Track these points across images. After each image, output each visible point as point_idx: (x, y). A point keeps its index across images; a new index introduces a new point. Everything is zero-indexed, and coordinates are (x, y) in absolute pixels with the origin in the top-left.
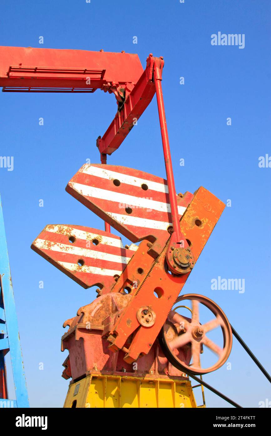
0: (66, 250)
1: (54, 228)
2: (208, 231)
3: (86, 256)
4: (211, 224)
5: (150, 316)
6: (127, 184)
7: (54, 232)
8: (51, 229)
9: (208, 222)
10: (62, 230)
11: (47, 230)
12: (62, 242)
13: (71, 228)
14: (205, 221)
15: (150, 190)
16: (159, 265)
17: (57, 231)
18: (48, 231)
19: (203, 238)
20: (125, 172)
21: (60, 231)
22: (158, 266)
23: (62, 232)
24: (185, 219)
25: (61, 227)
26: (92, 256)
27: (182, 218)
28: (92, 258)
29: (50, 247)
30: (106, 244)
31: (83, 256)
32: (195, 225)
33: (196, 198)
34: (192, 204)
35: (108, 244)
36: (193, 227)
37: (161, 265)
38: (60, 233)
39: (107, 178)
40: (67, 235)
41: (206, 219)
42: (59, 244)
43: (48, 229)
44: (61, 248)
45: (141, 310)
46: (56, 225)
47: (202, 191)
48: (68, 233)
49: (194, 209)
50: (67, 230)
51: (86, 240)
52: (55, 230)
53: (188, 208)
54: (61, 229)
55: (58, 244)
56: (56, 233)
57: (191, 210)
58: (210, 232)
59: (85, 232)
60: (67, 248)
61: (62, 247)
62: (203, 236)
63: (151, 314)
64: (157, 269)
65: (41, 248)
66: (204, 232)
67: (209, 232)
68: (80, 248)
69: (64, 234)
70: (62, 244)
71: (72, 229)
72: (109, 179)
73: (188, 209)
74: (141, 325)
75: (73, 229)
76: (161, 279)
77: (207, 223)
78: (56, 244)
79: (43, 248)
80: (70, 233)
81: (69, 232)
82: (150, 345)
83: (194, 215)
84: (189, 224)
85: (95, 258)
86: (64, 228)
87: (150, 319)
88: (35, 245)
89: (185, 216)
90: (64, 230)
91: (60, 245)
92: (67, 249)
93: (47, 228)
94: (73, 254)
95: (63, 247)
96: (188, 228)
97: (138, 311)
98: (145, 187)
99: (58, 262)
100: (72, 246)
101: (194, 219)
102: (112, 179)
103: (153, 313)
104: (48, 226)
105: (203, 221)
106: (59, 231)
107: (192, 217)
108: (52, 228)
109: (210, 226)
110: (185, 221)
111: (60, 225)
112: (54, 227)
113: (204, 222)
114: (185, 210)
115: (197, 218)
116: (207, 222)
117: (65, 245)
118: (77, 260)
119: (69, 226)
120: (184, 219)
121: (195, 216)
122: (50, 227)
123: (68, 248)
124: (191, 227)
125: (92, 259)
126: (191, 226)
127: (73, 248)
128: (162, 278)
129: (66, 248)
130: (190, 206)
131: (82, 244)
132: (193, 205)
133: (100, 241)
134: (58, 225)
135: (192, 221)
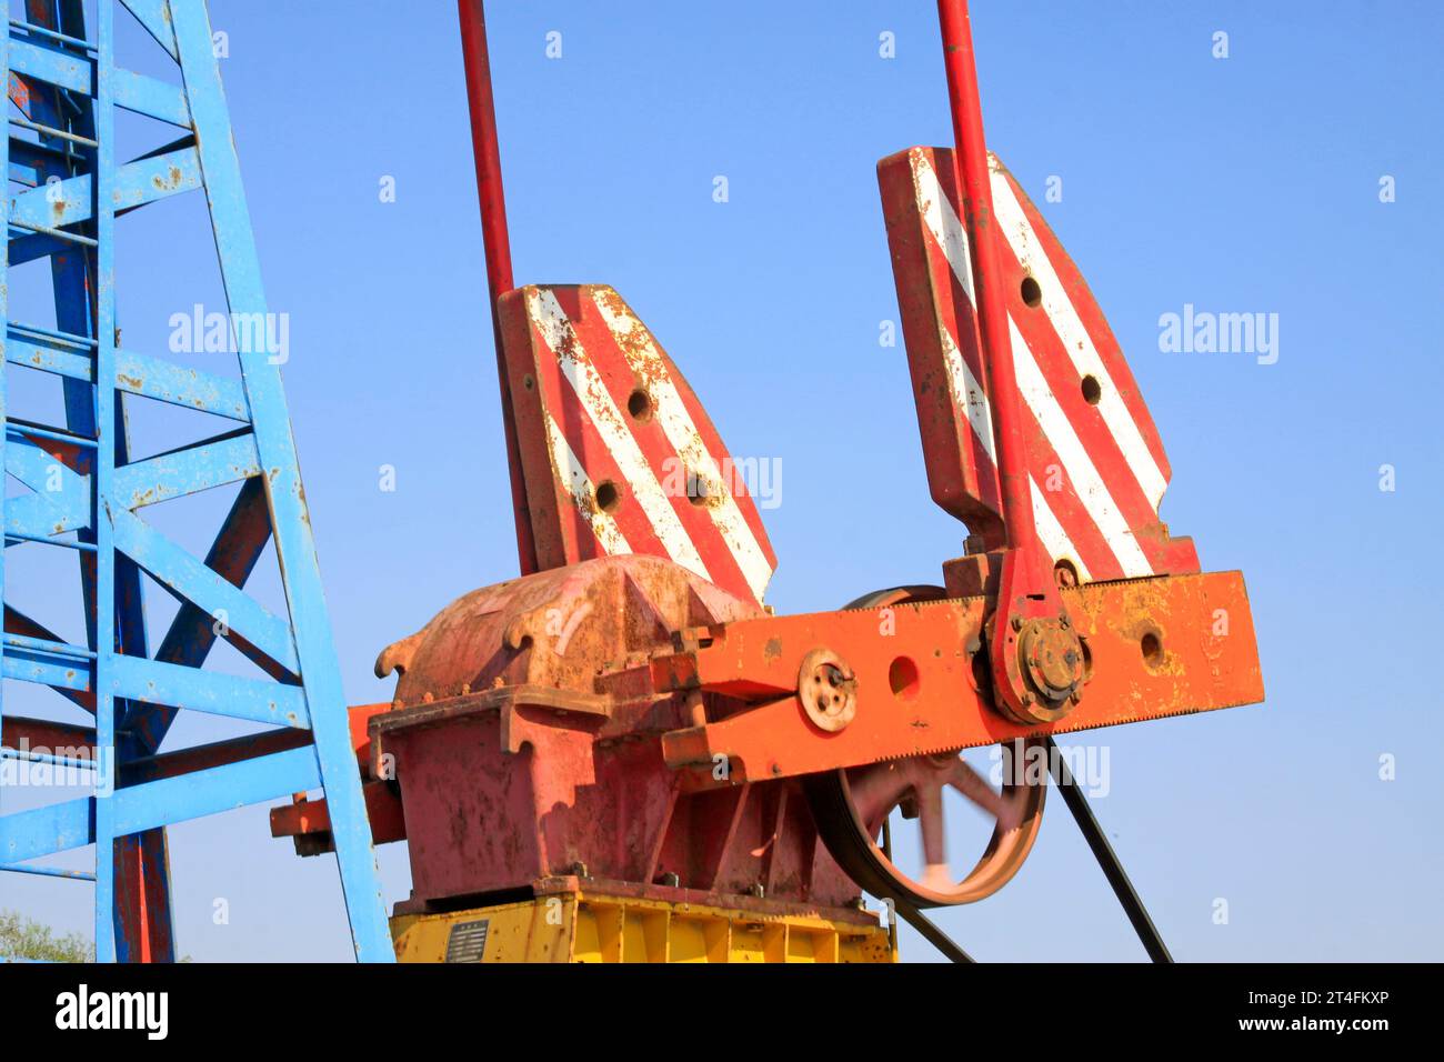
0: (601, 414)
1: (620, 314)
2: (1161, 700)
3: (637, 497)
4: (1182, 696)
5: (836, 699)
6: (1052, 326)
7: (611, 329)
8: (609, 307)
9: (1178, 680)
10: (637, 347)
11: (595, 298)
12: (608, 377)
13: (663, 371)
14: (1173, 666)
15: (1098, 413)
16: (964, 615)
17: (620, 333)
18: (598, 304)
19: (1131, 698)
20: (1076, 293)
21: (628, 344)
22: (959, 614)
23: (629, 351)
24: (1125, 595)
25: (642, 337)
26: (653, 517)
27: (1120, 581)
28: (648, 521)
29: (562, 353)
30: (722, 532)
31: (629, 487)
32: (1139, 644)
33: (1200, 584)
34: (1176, 581)
35: (728, 539)
36: (1129, 641)
37: (968, 623)
38: (623, 347)
39: (1019, 253)
40: (637, 374)
41: (1182, 666)
42: (596, 375)
43: (603, 299)
44: (590, 392)
45: (829, 657)
46: (632, 314)
47: (1233, 586)
48: (645, 377)
49: (1169, 600)
50: (649, 364)
51: (678, 452)
52: (620, 325)
53: (1160, 579)
54: (636, 342)
55: (592, 369)
56: (613, 333)
57: (1162, 593)
58: (1163, 709)
59: (693, 429)
60: (607, 409)
61: (595, 392)
62: (1137, 696)
63: (842, 699)
64: (949, 616)
65: (538, 325)
66: (1149, 690)
67: (1160, 705)
68: (639, 454)
69: (632, 361)
70: (601, 384)
71: (666, 379)
72: (1020, 261)
73: (1156, 582)
74: (797, 693)
75: (669, 379)
76: (937, 654)
77: (1173, 678)
78: (588, 364)
79: (542, 332)
80: (650, 380)
81: (650, 373)
82: (775, 771)
83: (1156, 613)
84: (1126, 619)
85: (658, 533)
86: (646, 347)
87: (832, 708)
88: (530, 297)
89: (1134, 587)
90: (643, 353)
91: (597, 380)
92: (605, 415)
93: (600, 294)
94: (608, 445)
95: (598, 398)
96: (1114, 627)
97: (822, 651)
98: (1090, 389)
99: (550, 417)
100: (623, 424)
101: (1150, 627)
102: (1026, 270)
103: (851, 702)
104: (609, 292)
105: (1169, 659)
106: (624, 339)
107: (1148, 615)
108: (615, 308)
109: (1176, 693)
110: (1122, 600)
111: (642, 329)
112: (624, 312)
113: (1168, 664)
114: (1145, 575)
115: (1160, 632)
116: (1178, 673)
117: (610, 398)
118: (603, 477)
119: (665, 357)
120: (1122, 590)
121: (1158, 619)
122: (610, 300)
123: (611, 415)
124: (1124, 633)
125: (648, 526)
126: (1126, 629)
127: (621, 432)
128: (942, 655)
129: (603, 406)
130: (1169, 581)
131: (656, 450)
132: (1176, 586)
133: (713, 505)
134: (638, 322)
135: (1140, 624)
